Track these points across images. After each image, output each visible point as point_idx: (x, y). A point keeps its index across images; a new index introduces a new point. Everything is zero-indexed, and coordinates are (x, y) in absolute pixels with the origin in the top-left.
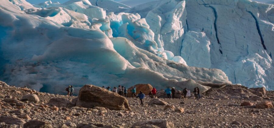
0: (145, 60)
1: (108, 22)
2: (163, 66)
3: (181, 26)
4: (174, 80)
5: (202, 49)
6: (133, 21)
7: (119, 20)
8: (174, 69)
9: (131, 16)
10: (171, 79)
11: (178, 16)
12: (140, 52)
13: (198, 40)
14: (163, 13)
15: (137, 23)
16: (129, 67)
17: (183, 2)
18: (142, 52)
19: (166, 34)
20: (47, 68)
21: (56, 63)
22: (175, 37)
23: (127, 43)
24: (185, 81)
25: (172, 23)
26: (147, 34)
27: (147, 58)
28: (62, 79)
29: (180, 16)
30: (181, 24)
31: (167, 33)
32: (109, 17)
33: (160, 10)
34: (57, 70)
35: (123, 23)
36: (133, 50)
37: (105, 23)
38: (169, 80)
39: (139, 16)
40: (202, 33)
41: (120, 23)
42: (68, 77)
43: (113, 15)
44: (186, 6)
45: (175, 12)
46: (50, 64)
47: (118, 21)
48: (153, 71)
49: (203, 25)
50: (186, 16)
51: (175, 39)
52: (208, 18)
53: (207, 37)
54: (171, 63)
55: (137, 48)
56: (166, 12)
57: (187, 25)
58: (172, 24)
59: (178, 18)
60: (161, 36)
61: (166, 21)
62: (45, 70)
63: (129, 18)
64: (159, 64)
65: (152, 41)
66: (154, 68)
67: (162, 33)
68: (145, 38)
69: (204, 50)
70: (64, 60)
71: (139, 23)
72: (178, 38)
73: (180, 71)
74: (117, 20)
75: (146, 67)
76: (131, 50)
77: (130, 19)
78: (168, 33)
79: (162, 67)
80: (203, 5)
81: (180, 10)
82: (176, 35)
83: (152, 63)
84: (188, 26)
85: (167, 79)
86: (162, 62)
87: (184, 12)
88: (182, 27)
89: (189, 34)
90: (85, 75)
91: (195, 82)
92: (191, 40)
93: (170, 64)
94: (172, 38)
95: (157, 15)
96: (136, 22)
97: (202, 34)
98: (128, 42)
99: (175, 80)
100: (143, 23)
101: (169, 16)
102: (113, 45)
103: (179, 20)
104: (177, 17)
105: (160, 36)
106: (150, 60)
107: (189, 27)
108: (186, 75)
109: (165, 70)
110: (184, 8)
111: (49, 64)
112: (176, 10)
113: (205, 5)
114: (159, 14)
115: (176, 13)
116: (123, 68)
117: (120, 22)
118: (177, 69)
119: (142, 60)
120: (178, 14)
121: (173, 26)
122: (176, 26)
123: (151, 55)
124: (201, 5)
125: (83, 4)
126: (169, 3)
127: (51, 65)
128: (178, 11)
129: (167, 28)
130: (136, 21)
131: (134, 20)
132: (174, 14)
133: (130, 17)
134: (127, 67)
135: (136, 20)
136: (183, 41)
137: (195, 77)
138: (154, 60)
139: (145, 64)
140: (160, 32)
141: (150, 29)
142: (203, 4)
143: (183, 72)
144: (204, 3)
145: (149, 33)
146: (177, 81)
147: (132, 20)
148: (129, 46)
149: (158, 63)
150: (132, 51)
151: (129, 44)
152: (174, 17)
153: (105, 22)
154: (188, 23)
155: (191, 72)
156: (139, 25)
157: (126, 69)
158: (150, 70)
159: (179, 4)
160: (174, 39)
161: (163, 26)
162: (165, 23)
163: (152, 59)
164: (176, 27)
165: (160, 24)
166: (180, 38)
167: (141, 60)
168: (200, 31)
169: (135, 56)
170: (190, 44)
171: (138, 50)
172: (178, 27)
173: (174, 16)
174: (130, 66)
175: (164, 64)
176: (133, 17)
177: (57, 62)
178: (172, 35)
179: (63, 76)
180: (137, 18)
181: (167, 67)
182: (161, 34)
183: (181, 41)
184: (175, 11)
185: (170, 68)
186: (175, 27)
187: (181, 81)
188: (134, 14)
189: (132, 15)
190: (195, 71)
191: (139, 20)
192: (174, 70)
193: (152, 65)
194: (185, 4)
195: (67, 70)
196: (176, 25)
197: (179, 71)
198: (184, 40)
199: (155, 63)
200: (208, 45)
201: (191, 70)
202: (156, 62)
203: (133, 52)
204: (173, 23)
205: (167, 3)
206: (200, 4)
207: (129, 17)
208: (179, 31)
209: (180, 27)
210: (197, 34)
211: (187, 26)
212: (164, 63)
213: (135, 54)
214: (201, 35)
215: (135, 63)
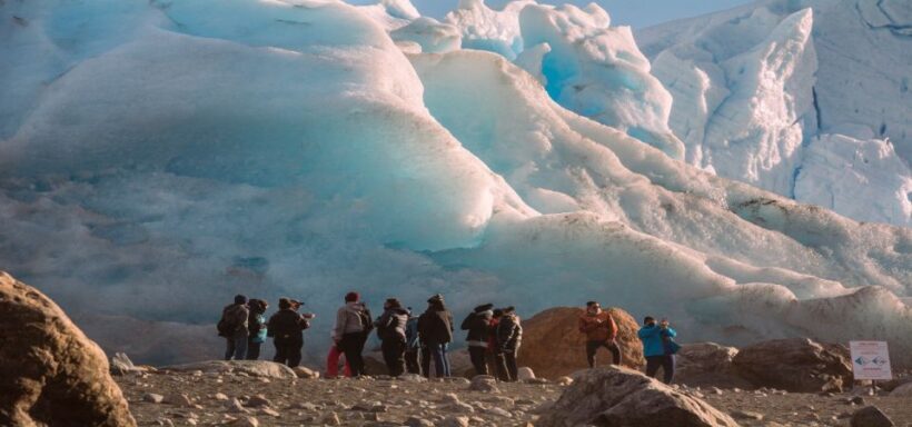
0: (603, 182)
1: (452, 38)
2: (706, 213)
3: (789, 114)
4: (772, 290)
5: (880, 209)
6: (572, 39)
7: (508, 37)
8: (773, 234)
9: (564, 16)
10: (752, 285)
11: (779, 73)
12: (575, 137)
13: (863, 171)
14: (715, 61)
15: (592, 49)
16: (509, 210)
17: (804, 14)
18: (586, 133)
19: (726, 142)
20: (33, 212)
21: (89, 188)
22: (768, 156)
23: (505, 80)
24: (838, 298)
25: (755, 99)
26: (638, 96)
27: (618, 168)
28: (119, 274)
29: (789, 71)
30: (793, 105)
31: (732, 143)
32: (461, 18)
33: (705, 46)
34: (91, 226)
35: (525, 47)
36: (539, 124)
37: (436, 43)
38: (742, 290)
39: (603, 13)
40: (879, 141)
41: (513, 47)
42: (149, 267)
43: (482, 10)
44: (815, 33)
45: (769, 53)
46: (55, 193)
47: (503, 37)
48: (644, 236)
49: (883, 111)
50: (812, 72)
51: (763, 167)
52: (905, 81)
53: (898, 159)
54: (752, 202)
55: (563, 110)
56: (732, 55)
57: (818, 114)
58: (754, 106)
59: (778, 78)
60: (708, 152)
61: (728, 92)
62: (24, 224)
63: (554, 23)
64: (687, 202)
65: (659, 132)
66: (656, 224)
67: (712, 139)
68: (629, 117)
69: (886, 211)
70: (133, 167)
71: (602, 48)
72: (777, 160)
73: (808, 245)
74: (500, 33)
75: (605, 214)
76: (528, 121)
77: (559, 30)
78: (736, 138)
79: (703, 221)
80: (887, 32)
81: (789, 46)
82: (769, 148)
83: (646, 199)
84: (819, 117)
85: (731, 283)
86: (702, 195)
87: (805, 57)
88: (795, 117)
89: (825, 147)
90: (245, 255)
91: (900, 305)
92: (830, 169)
93: (746, 204)
94: (752, 160)
95: (693, 68)
96: (587, 43)
97: (877, 148)
98: (514, 76)
99: (778, 287)
100: (621, 49)
101: (742, 72)
102: (420, 88)
103: (785, 89)
104: (774, 75)
105: (703, 149)
106: (635, 180)
107: (826, 119)
108: (842, 268)
109: (719, 239)
110: (805, 40)
111: (50, 190)
112: (774, 45)
113: (894, 28)
114: (700, 62)
115: (771, 60)
116: (470, 218)
117: (511, 42)
118: (786, 232)
119: (590, 181)
120: (779, 62)
121: (756, 112)
122: (772, 114)
123: (643, 155)
124: (879, 28)
125: (387, 15)
126: (744, 23)
127: (55, 199)
128: (781, 53)
129: (730, 119)
130: (586, 37)
131: (575, 33)
132: (764, 63)
133: (559, 21)
134: (495, 212)
135: (589, 33)
136: (799, 177)
137: (891, 281)
138: (654, 182)
139: (606, 200)
140: (702, 134)
141: (651, 76)
142: (888, 26)
143: (824, 254)
144: (888, 22)
145: (647, 96)
146: (788, 294)
147: (565, 34)
148: (517, 97)
149: (677, 199)
150: (532, 127)
151: (518, 85)
152: (762, 75)
153: (440, 34)
154: (820, 104)
155: (871, 255)
156: (600, 55)
157: (490, 222)
158: (629, 230)
159: (782, 23)
160: (759, 165)
161: (716, 111)
162: (726, 100)
163: (646, 174)
164: (769, 117)
165: (704, 104)
166: (785, 160)
167: (581, 179)
168: (872, 134)
169: (549, 157)
170: (829, 188)
171: (570, 122)
172: (780, 117)
173: (764, 69)
174: (515, 206)
175: (710, 207)
176: (571, 20)
177: (94, 181)
178: (754, 149)
179: (126, 258)
180: (594, 26)
181: (728, 222)
182: (704, 144)
183: (790, 175)
184: (767, 49)
185: (749, 228)
186: (766, 118)
187: (812, 296)
188: (581, 7)
189: (569, 11)
190: (890, 249)
191: (602, 32)
192: (769, 240)
193: (647, 209)
194: (810, 21)
195: (146, 224)
196: (771, 110)
197: (797, 245)
198: (802, 172)
199: (662, 197)
200: (905, 194)
201: (867, 242)
202: (669, 194)
203: (540, 134)
204: (759, 100)
205: (737, 21)
206: (875, 25)
207: (552, 20)
208: (783, 133)
209: (786, 117)
210: (856, 145)
211: (815, 113)
212: (713, 200)
213: (548, 146)
214: (875, 149)
215: (546, 193)
